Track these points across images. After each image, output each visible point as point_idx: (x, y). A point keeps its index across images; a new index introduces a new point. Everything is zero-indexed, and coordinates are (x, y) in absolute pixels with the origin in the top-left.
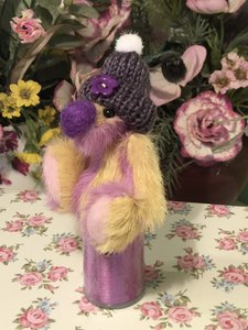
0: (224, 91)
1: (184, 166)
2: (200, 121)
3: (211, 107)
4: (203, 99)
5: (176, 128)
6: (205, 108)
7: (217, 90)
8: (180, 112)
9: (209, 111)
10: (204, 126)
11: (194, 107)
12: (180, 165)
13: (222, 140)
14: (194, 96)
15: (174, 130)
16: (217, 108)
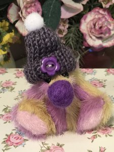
0: (108, 6)
1: (86, 52)
2: (95, 25)
3: (100, 16)
4: (95, 12)
5: (81, 30)
6: (97, 17)
7: (104, 6)
8: (83, 21)
9: (99, 19)
10: (97, 27)
11: (90, 17)
12: (83, 52)
13: (107, 35)
14: (90, 11)
15: (80, 31)
16: (104, 17)
